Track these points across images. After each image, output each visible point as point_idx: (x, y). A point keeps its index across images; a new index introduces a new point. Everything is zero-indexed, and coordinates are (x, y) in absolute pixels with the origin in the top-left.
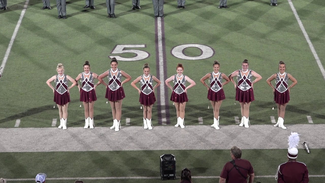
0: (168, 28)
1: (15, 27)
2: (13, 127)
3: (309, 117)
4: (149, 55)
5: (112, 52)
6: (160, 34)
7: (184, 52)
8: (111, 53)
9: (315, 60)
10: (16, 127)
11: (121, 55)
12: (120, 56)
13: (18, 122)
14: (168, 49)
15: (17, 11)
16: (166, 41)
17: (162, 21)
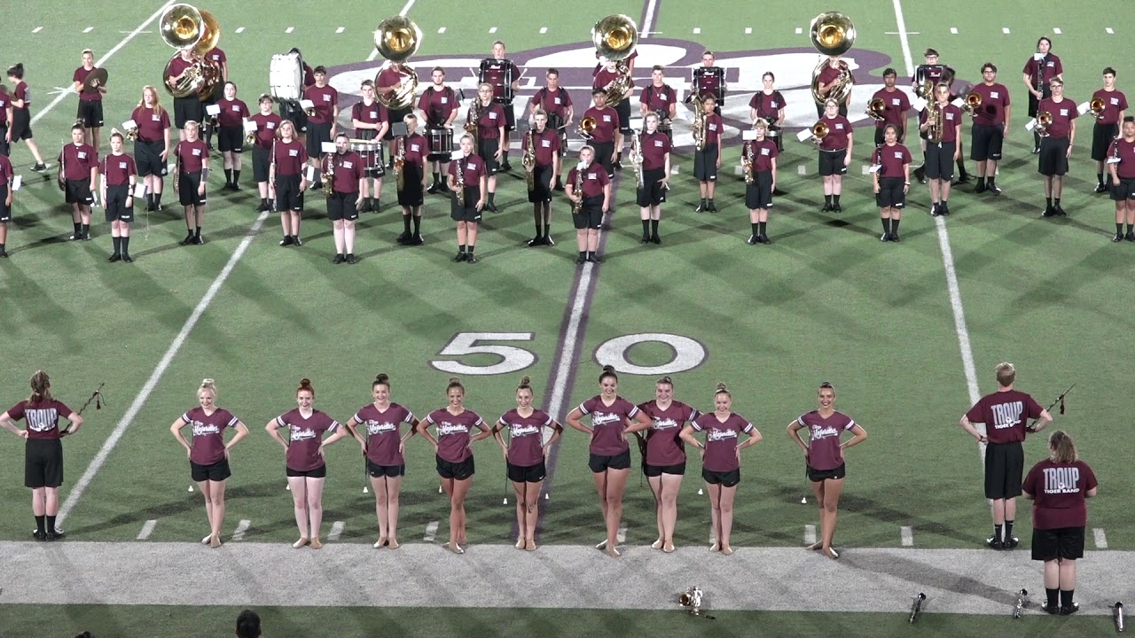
0: (605, 290)
1: (209, 287)
2: (132, 538)
3: (906, 530)
4: (536, 359)
5: (441, 351)
6: (579, 305)
7: (628, 354)
8: (438, 354)
9: (964, 379)
10: (139, 540)
11: (459, 359)
12: (460, 362)
13: (149, 526)
14: (588, 343)
15: (222, 243)
16: (589, 326)
17: (594, 272)
